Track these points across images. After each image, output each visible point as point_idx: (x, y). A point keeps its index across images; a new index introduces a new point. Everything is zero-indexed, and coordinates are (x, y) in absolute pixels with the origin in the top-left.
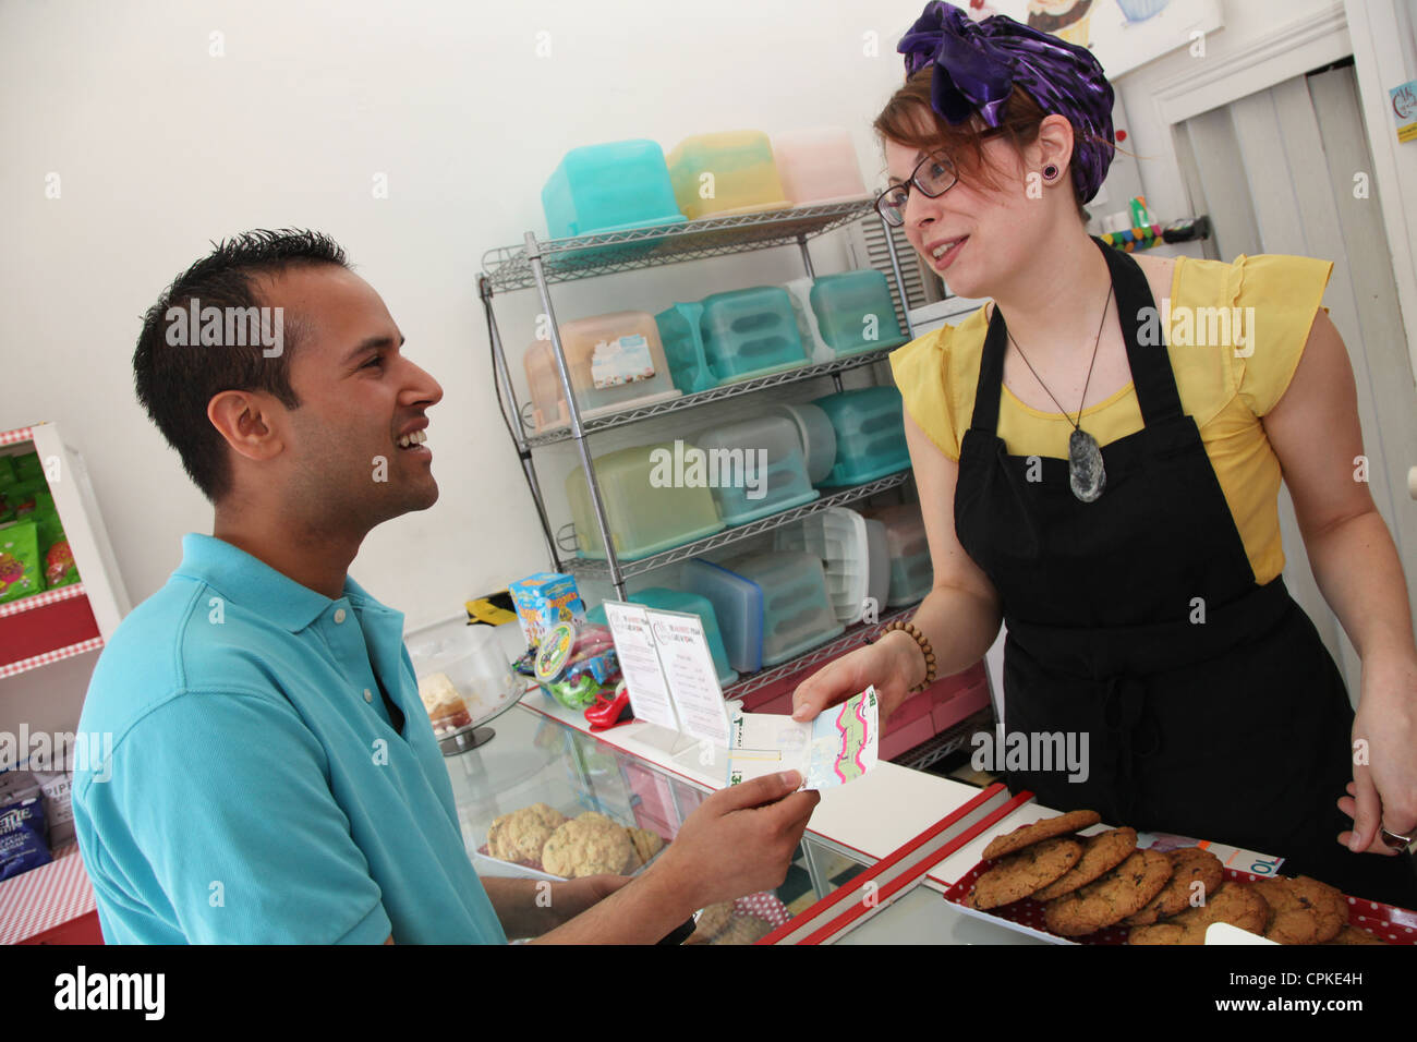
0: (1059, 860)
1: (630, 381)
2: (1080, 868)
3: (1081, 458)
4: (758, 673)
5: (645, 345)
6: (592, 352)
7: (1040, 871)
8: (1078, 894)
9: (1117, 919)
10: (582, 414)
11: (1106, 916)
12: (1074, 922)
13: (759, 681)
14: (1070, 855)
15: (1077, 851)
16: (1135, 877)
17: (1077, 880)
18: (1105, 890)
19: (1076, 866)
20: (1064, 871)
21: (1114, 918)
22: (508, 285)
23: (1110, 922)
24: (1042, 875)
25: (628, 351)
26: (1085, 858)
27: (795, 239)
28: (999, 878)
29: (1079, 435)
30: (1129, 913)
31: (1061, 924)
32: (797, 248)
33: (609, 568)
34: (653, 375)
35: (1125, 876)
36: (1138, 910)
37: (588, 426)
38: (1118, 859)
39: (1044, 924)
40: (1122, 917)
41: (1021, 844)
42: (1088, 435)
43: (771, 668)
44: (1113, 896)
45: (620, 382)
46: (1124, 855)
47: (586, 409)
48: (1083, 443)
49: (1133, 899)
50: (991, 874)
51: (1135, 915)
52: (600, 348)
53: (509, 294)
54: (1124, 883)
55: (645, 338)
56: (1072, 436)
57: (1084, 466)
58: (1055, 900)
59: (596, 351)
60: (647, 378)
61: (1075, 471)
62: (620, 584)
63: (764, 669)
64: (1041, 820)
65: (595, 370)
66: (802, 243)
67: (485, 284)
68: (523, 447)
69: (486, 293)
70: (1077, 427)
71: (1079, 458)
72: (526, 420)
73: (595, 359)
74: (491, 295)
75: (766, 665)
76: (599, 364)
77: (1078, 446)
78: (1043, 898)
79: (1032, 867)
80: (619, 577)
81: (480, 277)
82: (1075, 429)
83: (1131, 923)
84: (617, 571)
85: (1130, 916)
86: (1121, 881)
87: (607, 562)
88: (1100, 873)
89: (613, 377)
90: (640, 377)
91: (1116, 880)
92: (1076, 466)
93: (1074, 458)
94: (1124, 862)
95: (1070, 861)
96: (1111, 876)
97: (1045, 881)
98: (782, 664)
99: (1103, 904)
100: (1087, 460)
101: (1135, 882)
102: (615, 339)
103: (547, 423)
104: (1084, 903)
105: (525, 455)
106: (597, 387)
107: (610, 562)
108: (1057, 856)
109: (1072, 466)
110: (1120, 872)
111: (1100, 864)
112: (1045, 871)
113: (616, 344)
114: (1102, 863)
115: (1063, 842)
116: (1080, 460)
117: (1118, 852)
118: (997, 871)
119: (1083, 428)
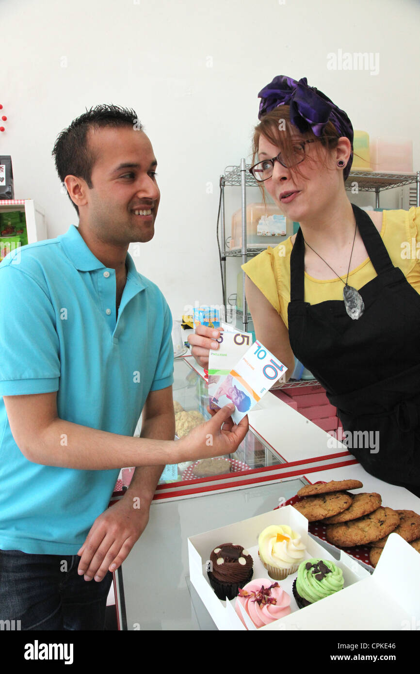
0: (340, 504)
1: (274, 235)
2: (350, 511)
3: (350, 298)
4: (299, 381)
5: (285, 221)
6: (260, 218)
7: (329, 508)
8: (346, 523)
9: (367, 542)
10: (248, 245)
11: (362, 540)
12: (343, 539)
13: (298, 384)
14: (346, 503)
15: (350, 501)
16: (380, 521)
17: (347, 517)
18: (362, 525)
19: (348, 509)
20: (342, 511)
21: (365, 541)
22: (233, 183)
23: (362, 543)
24: (329, 510)
25: (276, 222)
26: (354, 505)
27: (374, 190)
28: (304, 507)
29: (347, 288)
30: (375, 540)
31: (336, 539)
32: (374, 194)
33: (243, 315)
34: (285, 235)
35: (374, 519)
36: (380, 539)
37: (250, 250)
38: (372, 510)
39: (325, 536)
40: (370, 541)
41: (320, 492)
42: (352, 288)
43: (305, 380)
44: (367, 529)
45: (269, 234)
46: (375, 508)
47: (250, 243)
48: (351, 291)
49: (378, 533)
50: (301, 504)
51: (376, 542)
52: (263, 217)
53: (233, 186)
54: (373, 523)
55: (285, 218)
56: (344, 288)
57: (352, 302)
58: (333, 525)
59: (262, 218)
60: (283, 236)
61: (347, 305)
62: (246, 323)
63: (302, 380)
64: (333, 481)
65: (258, 227)
66: (377, 192)
67: (223, 180)
68: (223, 255)
69: (223, 184)
70: (346, 284)
71: (349, 298)
72: (227, 244)
73: (260, 222)
74: (224, 186)
75: (303, 378)
76: (262, 224)
77: (348, 293)
78: (328, 522)
79: (324, 505)
80: (246, 320)
81: (222, 176)
82: (345, 285)
83: (374, 546)
84: (246, 317)
85: (374, 542)
86: (371, 522)
87: (242, 312)
88: (361, 515)
89: (266, 232)
90: (279, 234)
91: (369, 520)
92: (348, 302)
93: (347, 299)
94: (373, 512)
95: (345, 506)
96: (366, 518)
97: (331, 513)
98: (311, 380)
99: (360, 532)
100: (354, 299)
101: (379, 524)
102: (271, 215)
103: (234, 246)
104: (350, 530)
105: (223, 259)
106: (258, 235)
107: (244, 313)
108: (339, 502)
109: (346, 302)
110: (372, 516)
111: (362, 511)
112: (331, 508)
113: (272, 217)
114: (363, 511)
115: (342, 495)
116: (351, 299)
117: (372, 506)
118: (304, 502)
119: (350, 284)
